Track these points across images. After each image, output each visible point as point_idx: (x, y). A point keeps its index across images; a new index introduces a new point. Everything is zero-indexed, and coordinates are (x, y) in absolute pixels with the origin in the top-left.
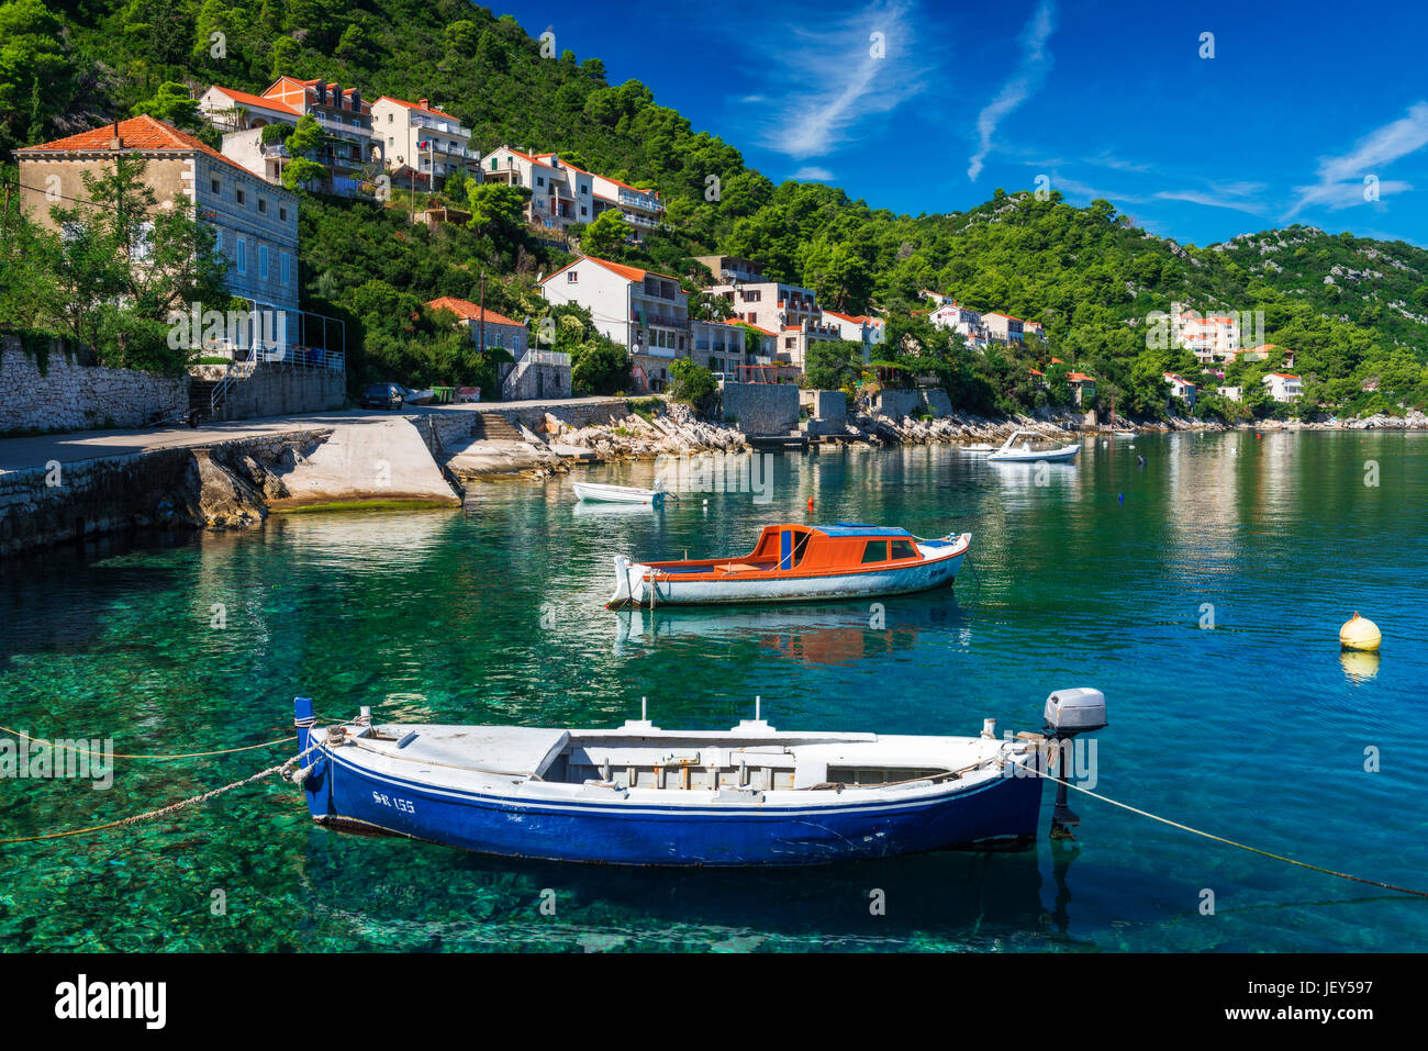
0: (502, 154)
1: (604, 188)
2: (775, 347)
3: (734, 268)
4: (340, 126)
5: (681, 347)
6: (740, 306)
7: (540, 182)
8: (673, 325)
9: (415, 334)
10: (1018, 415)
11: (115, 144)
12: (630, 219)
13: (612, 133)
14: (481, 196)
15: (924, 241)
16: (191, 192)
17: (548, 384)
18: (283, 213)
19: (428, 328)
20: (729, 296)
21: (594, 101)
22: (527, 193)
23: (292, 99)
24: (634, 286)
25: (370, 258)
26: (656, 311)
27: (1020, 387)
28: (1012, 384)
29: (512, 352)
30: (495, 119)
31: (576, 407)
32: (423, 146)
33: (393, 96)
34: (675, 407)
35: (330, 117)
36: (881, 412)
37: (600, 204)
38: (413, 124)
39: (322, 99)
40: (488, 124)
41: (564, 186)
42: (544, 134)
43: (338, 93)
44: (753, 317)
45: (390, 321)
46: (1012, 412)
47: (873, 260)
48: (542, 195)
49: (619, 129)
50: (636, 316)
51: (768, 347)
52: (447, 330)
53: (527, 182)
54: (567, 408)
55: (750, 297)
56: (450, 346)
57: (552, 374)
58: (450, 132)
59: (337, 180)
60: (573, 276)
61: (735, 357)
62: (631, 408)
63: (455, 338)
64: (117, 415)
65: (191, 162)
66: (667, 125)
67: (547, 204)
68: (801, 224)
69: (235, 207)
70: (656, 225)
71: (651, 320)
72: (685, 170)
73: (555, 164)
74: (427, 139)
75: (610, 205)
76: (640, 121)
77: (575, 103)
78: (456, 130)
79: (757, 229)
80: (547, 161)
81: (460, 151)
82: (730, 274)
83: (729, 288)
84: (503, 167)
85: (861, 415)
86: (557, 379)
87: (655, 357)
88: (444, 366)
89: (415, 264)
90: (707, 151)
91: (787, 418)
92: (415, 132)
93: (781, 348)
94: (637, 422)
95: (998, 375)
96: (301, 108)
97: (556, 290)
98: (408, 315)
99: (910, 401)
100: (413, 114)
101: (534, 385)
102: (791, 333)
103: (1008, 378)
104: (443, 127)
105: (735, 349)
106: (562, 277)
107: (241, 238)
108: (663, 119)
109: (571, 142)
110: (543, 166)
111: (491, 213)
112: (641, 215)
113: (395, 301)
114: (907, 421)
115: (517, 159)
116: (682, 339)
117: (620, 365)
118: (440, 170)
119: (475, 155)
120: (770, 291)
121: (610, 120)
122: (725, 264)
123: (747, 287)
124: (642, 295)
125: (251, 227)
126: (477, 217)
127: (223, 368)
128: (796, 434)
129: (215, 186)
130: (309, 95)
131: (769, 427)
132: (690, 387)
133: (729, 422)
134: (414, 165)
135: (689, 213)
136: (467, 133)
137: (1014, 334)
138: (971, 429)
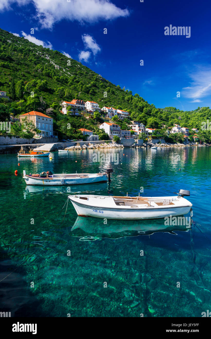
0: (104, 108)
1: (119, 111)
2: (137, 133)
3: (136, 122)
4: (80, 106)
5: (119, 134)
6: (133, 128)
7: (109, 111)
8: (118, 131)
9: (74, 133)
10: (178, 143)
11: (28, 114)
12: (123, 116)
13: (128, 103)
14: (95, 114)
15: (184, 116)
16: (36, 119)
17: (94, 139)
18: (50, 121)
19: (76, 132)
20: (132, 127)
21: (126, 98)
22: (107, 113)
23: (74, 102)
24: (111, 126)
25: (74, 123)
26: (115, 129)
27: (178, 139)
28: (177, 138)
29: (89, 135)
30: (110, 102)
31: (95, 142)
32: (92, 107)
33: (89, 101)
34: (113, 142)
35: (79, 104)
36: (152, 142)
37: (118, 114)
38: (91, 104)
39: (78, 102)
40: (109, 102)
41: (113, 112)
42: (117, 103)
43: (80, 101)
44: (135, 129)
45: (71, 132)
46: (176, 142)
47: (168, 119)
48: (109, 113)
49: (130, 102)
50: (111, 130)
51: (136, 134)
52: (79, 133)
53: (107, 112)
54: (94, 142)
55: (134, 126)
56: (78, 135)
57: (95, 138)
58: (96, 105)
59: (76, 113)
60: (103, 125)
61: (129, 135)
62: (105, 142)
63: (79, 134)
64: (21, 143)
65: (36, 116)
66: (137, 101)
67: (110, 114)
68: (156, 115)
69: (43, 120)
70: (127, 116)
71: (113, 130)
72: (138, 108)
73: (112, 109)
74: (93, 106)
75: (121, 114)
76: (133, 100)
77: (123, 98)
78: (97, 105)
79: (141, 117)
80: (110, 108)
81: (97, 108)
82: (135, 123)
83: (132, 125)
84: (104, 110)
85: (148, 143)
86: (96, 138)
87: (114, 135)
88: (77, 137)
89: (81, 124)
90: (142, 104)
91: (132, 143)
92: (91, 105)
93: (138, 134)
94: (106, 144)
95: (175, 137)
96: (75, 103)
97: (101, 127)
98: (73, 131)
99: (158, 141)
100: (91, 103)
101: (92, 139)
102: (140, 132)
103: (177, 137)
104: (95, 105)
105: (129, 134)
106: (102, 125)
107: (43, 124)
108: (136, 100)
109: (121, 104)
110: (110, 109)
111: (96, 116)
112: (125, 115)
113: (72, 129)
114: (156, 144)
115: (106, 108)
116: (119, 133)
117: (106, 136)
118: (94, 110)
119: (100, 108)
120: (137, 126)
121: (128, 101)
122: (134, 122)
123: (134, 125)
124: (112, 127)
125: (45, 122)
126: (95, 117)
127: (38, 138)
128: (133, 145)
129: (39, 118)
130: (76, 102)
131: (128, 144)
132: (116, 139)
133: (122, 144)
134: (91, 110)
135: (135, 114)
136: (99, 105)
137: (187, 131)
138: (167, 145)
